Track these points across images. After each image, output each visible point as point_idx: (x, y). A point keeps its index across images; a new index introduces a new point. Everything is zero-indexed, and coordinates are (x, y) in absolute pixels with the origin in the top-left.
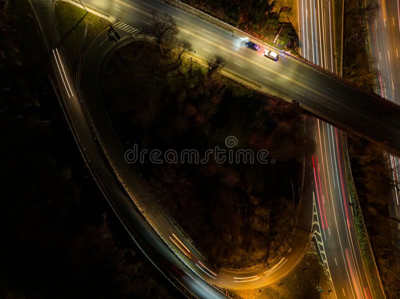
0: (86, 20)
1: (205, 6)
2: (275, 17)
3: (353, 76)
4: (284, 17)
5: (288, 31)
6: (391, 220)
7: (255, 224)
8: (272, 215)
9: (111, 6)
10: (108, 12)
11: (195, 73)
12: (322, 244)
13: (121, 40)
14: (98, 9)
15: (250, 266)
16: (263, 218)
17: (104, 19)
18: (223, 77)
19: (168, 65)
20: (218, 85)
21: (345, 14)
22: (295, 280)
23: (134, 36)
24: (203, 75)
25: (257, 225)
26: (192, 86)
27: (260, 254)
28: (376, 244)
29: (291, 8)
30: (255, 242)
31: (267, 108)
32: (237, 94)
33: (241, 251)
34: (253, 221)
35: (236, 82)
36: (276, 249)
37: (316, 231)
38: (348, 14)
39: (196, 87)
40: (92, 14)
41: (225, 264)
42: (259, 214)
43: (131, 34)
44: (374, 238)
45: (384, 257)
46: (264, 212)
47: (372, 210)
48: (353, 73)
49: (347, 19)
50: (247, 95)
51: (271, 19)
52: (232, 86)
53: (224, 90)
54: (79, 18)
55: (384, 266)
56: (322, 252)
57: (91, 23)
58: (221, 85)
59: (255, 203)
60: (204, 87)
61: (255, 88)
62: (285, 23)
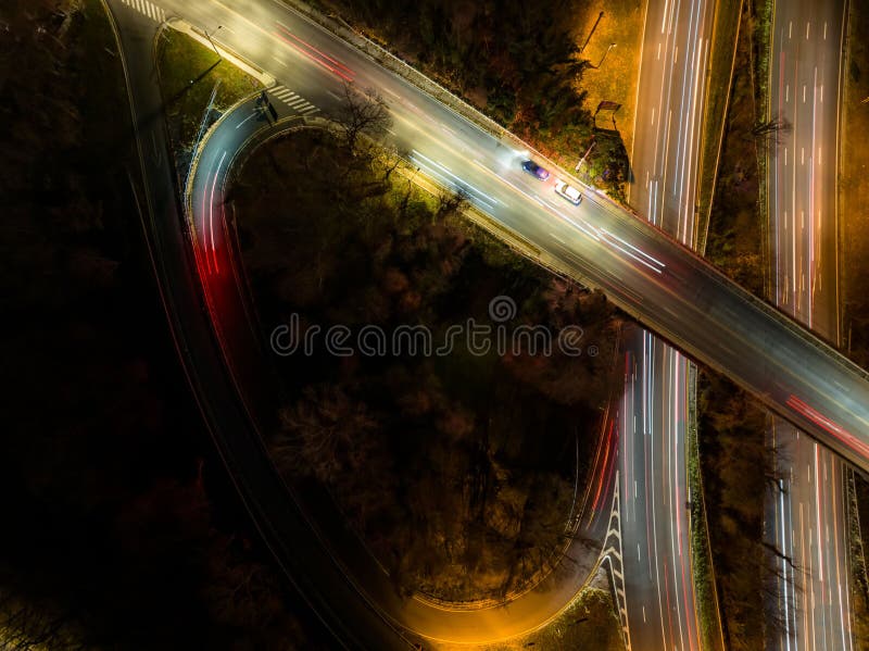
0: (216, 74)
1: (452, 78)
2: (582, 119)
3: (727, 253)
4: (605, 121)
5: (609, 147)
6: (763, 548)
7: (494, 517)
8: (528, 506)
9: (271, 53)
10: (262, 64)
11: (412, 208)
12: (622, 576)
13: (280, 121)
14: (243, 56)
15: (472, 601)
16: (511, 508)
17: (251, 76)
18: (469, 223)
19: (365, 184)
20: (456, 238)
21: (726, 130)
22: (560, 640)
23: (305, 118)
24: (430, 215)
25: (498, 520)
26: (407, 232)
27: (495, 579)
28: (728, 590)
29: (619, 106)
30: (487, 556)
31: (547, 295)
32: (491, 259)
33: (459, 569)
34: (493, 513)
35: (492, 237)
36: (527, 576)
37: (612, 549)
38: (734, 129)
39: (415, 234)
40: (230, 63)
41: (425, 589)
42: (504, 498)
43: (301, 114)
44: (725, 578)
45: (739, 618)
46: (515, 498)
47: (728, 523)
48: (727, 247)
49: (730, 140)
50: (511, 264)
51: (575, 125)
52: (483, 244)
53: (467, 249)
54: (203, 67)
55: (737, 635)
56: (619, 591)
57: (226, 80)
58: (461, 240)
59: (499, 477)
60: (429, 239)
61: (529, 254)
62: (606, 131)
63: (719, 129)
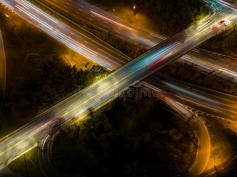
0: (27, 158)
1: (61, 98)
2: (87, 72)
3: (134, 54)
4: (90, 67)
5: (96, 69)
6: (209, 75)
7: (176, 139)
8: (176, 128)
9: (30, 141)
10: (31, 144)
11: (87, 123)
12: (203, 113)
13: (48, 147)
14: (27, 148)
15: (196, 155)
16: (175, 133)
17: (33, 149)
18: (98, 110)
19: (75, 132)
20: (100, 116)
22: (215, 136)
23: (51, 140)
24: (91, 119)
25: (177, 138)
26: (92, 127)
27: (192, 146)
28: (216, 88)
29: (88, 63)
30: (185, 145)
31: (125, 99)
32: (109, 109)
33: (186, 154)
34: (174, 138)
35: (104, 106)
36: (195, 137)
37: (195, 112)
38: (106, 40)
39: (94, 125)
40: (26, 153)
41: (188, 166)
42: (172, 134)
43: (49, 140)
44: (213, 88)
45: (225, 88)
46: (173, 131)
47: (199, 81)
48: (132, 53)
49: (108, 42)
50: (113, 105)
51: (87, 75)
52: (104, 109)
53: (104, 114)
54: (24, 161)
55: (229, 91)
56: (207, 115)
57: (30, 156)
58: (101, 114)
59: (166, 132)
60: (97, 122)
61: (112, 99)
62: (92, 68)
63: (104, 43)
